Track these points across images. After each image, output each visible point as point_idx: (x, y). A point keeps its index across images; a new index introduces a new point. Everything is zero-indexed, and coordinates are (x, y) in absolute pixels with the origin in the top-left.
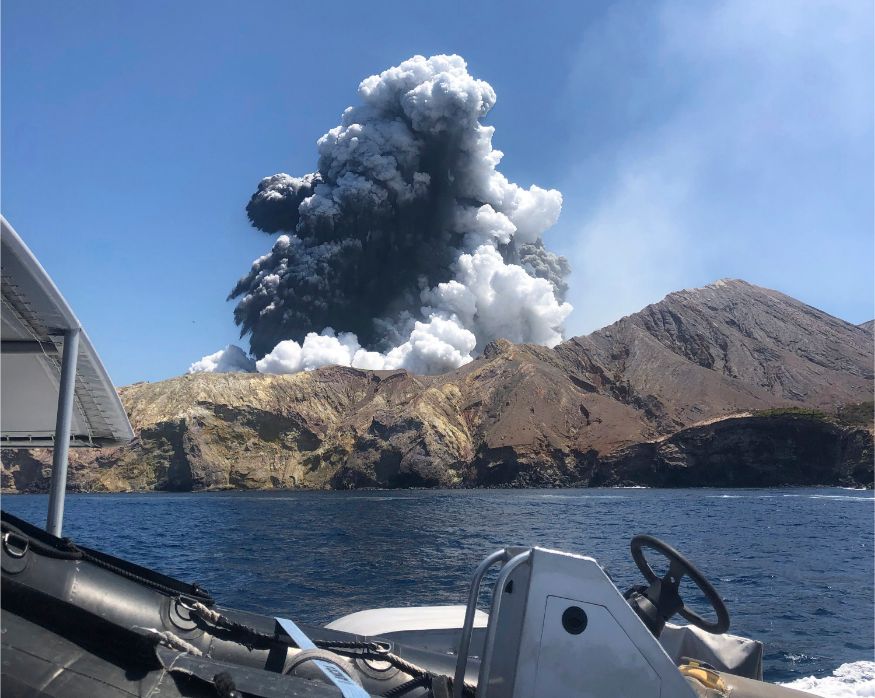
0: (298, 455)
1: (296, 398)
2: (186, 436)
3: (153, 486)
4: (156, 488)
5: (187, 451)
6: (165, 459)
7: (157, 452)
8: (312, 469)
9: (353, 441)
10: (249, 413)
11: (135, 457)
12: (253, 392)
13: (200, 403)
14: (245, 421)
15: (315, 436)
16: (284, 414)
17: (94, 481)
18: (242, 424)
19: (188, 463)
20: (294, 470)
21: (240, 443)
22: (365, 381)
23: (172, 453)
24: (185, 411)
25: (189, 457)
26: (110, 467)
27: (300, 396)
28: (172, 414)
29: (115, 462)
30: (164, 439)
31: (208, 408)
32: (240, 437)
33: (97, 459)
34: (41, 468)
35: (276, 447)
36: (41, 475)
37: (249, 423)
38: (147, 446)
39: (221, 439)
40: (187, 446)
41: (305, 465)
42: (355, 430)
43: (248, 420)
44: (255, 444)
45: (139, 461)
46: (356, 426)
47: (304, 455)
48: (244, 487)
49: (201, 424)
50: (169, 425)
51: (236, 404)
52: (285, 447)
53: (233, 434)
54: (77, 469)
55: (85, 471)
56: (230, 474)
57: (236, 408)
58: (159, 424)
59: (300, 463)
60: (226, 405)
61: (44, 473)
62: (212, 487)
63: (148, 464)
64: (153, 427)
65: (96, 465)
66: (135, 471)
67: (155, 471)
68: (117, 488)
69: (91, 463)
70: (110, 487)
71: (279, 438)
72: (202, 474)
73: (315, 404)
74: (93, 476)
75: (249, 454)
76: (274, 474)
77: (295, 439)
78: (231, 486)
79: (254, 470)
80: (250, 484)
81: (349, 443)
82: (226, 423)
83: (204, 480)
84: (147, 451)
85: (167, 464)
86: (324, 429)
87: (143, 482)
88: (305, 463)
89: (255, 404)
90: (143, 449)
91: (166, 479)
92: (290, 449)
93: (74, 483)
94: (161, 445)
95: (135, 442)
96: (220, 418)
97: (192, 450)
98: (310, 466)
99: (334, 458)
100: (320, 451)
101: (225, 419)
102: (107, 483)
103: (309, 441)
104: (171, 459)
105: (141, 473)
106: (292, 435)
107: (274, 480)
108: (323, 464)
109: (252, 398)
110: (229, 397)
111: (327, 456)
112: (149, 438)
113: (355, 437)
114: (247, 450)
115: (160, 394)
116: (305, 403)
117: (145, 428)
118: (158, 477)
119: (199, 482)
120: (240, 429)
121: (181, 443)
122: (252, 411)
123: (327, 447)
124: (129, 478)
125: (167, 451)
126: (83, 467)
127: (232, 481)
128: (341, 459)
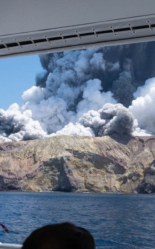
0: (115, 176)
1: (107, 149)
2: (65, 165)
3: (51, 189)
4: (53, 190)
5: (67, 172)
6: (55, 176)
7: (51, 173)
8: (124, 183)
9: (142, 170)
10: (89, 155)
11: (42, 175)
12: (87, 145)
13: (67, 150)
14: (87, 159)
15: (122, 167)
16: (105, 156)
17: (26, 186)
18: (86, 160)
19: (68, 178)
20: (115, 183)
21: (86, 170)
22: (135, 141)
23: (58, 173)
24: (61, 153)
25: (68, 175)
26: (32, 179)
27: (108, 148)
28: (56, 155)
29: (33, 177)
30: (53, 166)
31: (70, 152)
32: (86, 166)
33: (26, 175)
34: (3, 179)
35: (103, 172)
36: (4, 182)
37: (89, 160)
38: (47, 170)
39: (78, 167)
40: (66, 170)
41: (120, 181)
42: (142, 165)
43: (89, 158)
44: (94, 170)
45: (44, 177)
46: (143, 163)
47: (118, 176)
48: (93, 190)
49: (69, 160)
50: (56, 160)
51: (82, 151)
52: (107, 172)
53: (83, 165)
54: (19, 180)
55: (22, 181)
56: (85, 184)
57: (83, 152)
58: (51, 159)
59: (117, 180)
60: (78, 151)
61: (5, 181)
62: (79, 190)
63: (48, 178)
64: (48, 160)
65: (26, 178)
66: (43, 182)
67: (51, 182)
68: (36, 189)
69: (24, 177)
70: (33, 189)
71: (104, 168)
72: (75, 183)
73: (116, 152)
74: (25, 183)
75: (92, 175)
76: (106, 185)
77: (112, 169)
78: (86, 190)
79: (97, 183)
80: (96, 189)
81: (141, 171)
82: (79, 160)
83: (76, 187)
84: (47, 172)
85: (57, 178)
86: (125, 164)
87: (46, 186)
88: (120, 180)
89: (91, 151)
90: (45, 171)
91: (57, 185)
92: (110, 173)
93: (18, 186)
94: (53, 169)
95: (41, 168)
96: (76, 157)
97: (69, 172)
98: (122, 182)
99: (134, 178)
100: (127, 174)
101: (78, 158)
102: (31, 187)
103: (120, 169)
104: (58, 176)
105: (45, 182)
106: (110, 166)
107: (106, 188)
108: (129, 181)
109: (88, 148)
110: (78, 147)
111: (130, 177)
112: (47, 166)
113: (143, 168)
114: (90, 172)
115: (46, 145)
116: (112, 151)
117: (45, 161)
118: (53, 185)
119: (74, 187)
120: (85, 163)
121: (63, 168)
122: (90, 154)
123: (129, 173)
124: (40, 185)
125: (56, 172)
126: (21, 179)
127: (86, 187)
128: (138, 179)
